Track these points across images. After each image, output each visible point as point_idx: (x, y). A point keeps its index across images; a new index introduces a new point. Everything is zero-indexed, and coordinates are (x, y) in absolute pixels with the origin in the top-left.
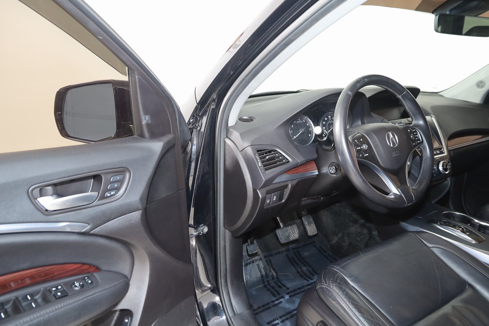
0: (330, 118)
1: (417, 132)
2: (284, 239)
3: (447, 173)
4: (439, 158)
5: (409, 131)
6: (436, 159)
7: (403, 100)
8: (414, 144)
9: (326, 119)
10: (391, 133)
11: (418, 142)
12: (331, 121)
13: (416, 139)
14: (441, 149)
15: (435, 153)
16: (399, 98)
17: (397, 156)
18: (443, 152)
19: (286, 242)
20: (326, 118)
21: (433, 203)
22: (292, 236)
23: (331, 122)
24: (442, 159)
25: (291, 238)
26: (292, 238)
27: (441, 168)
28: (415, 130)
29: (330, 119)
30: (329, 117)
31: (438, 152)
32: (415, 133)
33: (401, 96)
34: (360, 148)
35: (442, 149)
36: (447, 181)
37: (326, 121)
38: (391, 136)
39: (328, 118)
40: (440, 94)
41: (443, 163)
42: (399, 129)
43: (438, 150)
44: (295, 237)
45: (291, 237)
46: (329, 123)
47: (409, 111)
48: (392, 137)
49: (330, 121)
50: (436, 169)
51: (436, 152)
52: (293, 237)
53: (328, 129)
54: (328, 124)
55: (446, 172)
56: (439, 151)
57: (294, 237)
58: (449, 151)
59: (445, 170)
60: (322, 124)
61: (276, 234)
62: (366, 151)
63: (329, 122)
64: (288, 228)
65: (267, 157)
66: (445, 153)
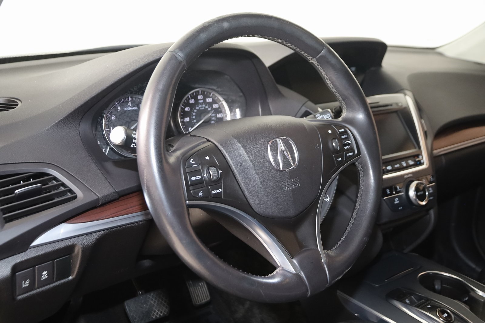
0: (200, 100)
1: (348, 134)
2: (139, 317)
3: (424, 203)
4: (411, 175)
5: (330, 132)
6: (406, 177)
7: (320, 69)
8: (340, 159)
9: (192, 101)
10: (283, 140)
11: (350, 154)
12: (204, 106)
13: (346, 148)
14: (417, 156)
15: (405, 165)
16: (313, 63)
17: (293, 190)
18: (422, 161)
20: (192, 98)
21: (405, 251)
22: (155, 311)
23: (202, 107)
24: (417, 176)
25: (154, 315)
26: (155, 314)
27: (412, 193)
28: (343, 130)
29: (202, 101)
30: (200, 97)
31: (411, 162)
32: (343, 137)
33: (315, 59)
34: (199, 177)
35: (420, 157)
36: (428, 216)
37: (192, 106)
38: (281, 146)
39: (197, 100)
41: (417, 184)
42: (305, 127)
43: (412, 158)
44: (161, 312)
45: (153, 312)
46: (197, 110)
47: (334, 90)
48: (283, 149)
49: (200, 106)
50: (404, 196)
51: (407, 163)
52: (157, 313)
53: (195, 121)
54: (195, 111)
55: (422, 201)
56: (412, 161)
57: (159, 313)
58: (433, 158)
59: (421, 197)
60: (181, 111)
61: (124, 310)
62: (216, 183)
63: (197, 108)
64: (148, 296)
65: (17, 191)
66: (425, 164)
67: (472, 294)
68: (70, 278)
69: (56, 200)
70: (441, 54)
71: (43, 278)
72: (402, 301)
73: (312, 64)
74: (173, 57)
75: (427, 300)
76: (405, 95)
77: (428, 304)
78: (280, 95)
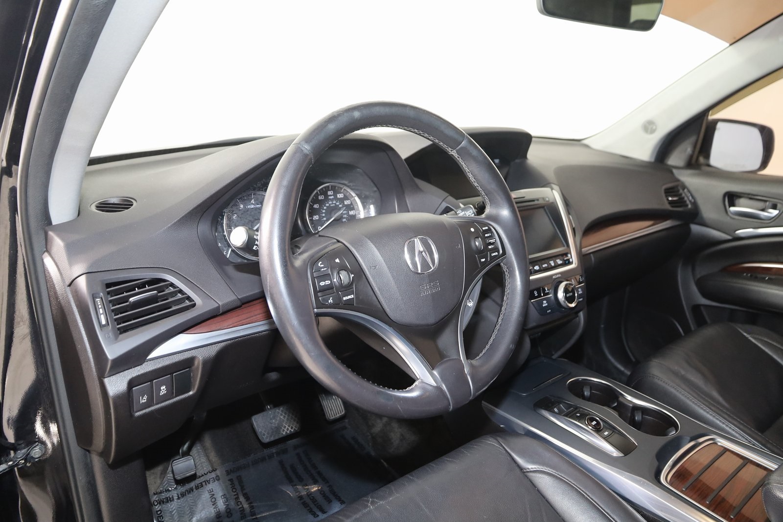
0: (331, 195)
1: (492, 232)
2: (268, 433)
3: (573, 305)
4: (560, 275)
5: (472, 230)
6: (554, 277)
7: (460, 160)
8: (483, 260)
9: (321, 198)
10: (421, 240)
11: (494, 254)
12: (334, 202)
13: (490, 247)
14: (566, 254)
15: (553, 265)
16: (453, 155)
17: (433, 295)
18: (571, 260)
19: (272, 439)
20: (321, 195)
21: (554, 357)
22: (285, 427)
23: (332, 204)
24: (566, 276)
25: (284, 430)
26: (286, 430)
27: (561, 295)
28: (487, 228)
29: (332, 197)
30: (330, 193)
31: (559, 262)
32: (486, 235)
33: (455, 151)
34: (328, 282)
35: (569, 255)
36: (578, 318)
37: (321, 203)
38: (419, 246)
39: (326, 196)
40: (585, 142)
41: (566, 285)
42: (445, 225)
43: (560, 257)
44: (292, 428)
45: (283, 428)
46: (327, 207)
47: (476, 184)
48: (422, 249)
49: (330, 203)
50: (553, 298)
51: (555, 262)
52: (288, 429)
53: (325, 219)
54: (325, 208)
55: (571, 303)
56: (560, 260)
57: (290, 429)
58: (582, 257)
59: (570, 299)
60: (310, 209)
61: (252, 425)
62: (347, 288)
63: (327, 205)
64: (277, 410)
65: (131, 299)
66: (574, 263)
67: (621, 399)
68: (191, 393)
69: (174, 308)
70: (587, 146)
71: (162, 393)
72: (550, 410)
73: (452, 157)
74: (298, 150)
75: (576, 408)
76: (552, 189)
77: (577, 413)
78: (417, 189)
